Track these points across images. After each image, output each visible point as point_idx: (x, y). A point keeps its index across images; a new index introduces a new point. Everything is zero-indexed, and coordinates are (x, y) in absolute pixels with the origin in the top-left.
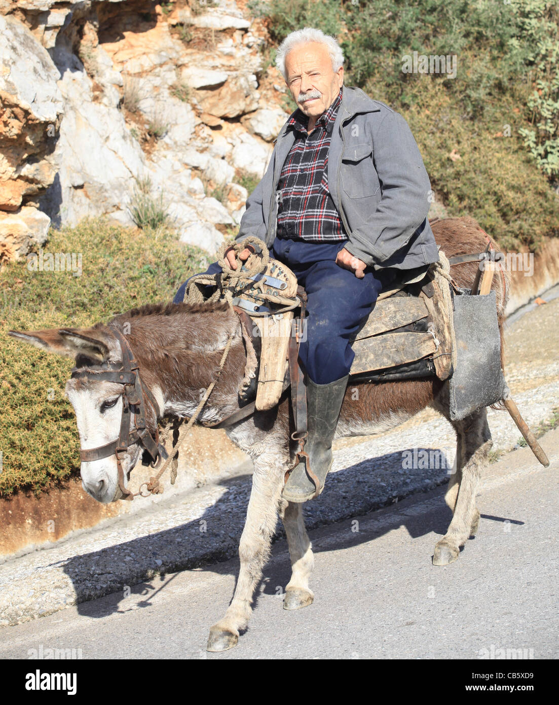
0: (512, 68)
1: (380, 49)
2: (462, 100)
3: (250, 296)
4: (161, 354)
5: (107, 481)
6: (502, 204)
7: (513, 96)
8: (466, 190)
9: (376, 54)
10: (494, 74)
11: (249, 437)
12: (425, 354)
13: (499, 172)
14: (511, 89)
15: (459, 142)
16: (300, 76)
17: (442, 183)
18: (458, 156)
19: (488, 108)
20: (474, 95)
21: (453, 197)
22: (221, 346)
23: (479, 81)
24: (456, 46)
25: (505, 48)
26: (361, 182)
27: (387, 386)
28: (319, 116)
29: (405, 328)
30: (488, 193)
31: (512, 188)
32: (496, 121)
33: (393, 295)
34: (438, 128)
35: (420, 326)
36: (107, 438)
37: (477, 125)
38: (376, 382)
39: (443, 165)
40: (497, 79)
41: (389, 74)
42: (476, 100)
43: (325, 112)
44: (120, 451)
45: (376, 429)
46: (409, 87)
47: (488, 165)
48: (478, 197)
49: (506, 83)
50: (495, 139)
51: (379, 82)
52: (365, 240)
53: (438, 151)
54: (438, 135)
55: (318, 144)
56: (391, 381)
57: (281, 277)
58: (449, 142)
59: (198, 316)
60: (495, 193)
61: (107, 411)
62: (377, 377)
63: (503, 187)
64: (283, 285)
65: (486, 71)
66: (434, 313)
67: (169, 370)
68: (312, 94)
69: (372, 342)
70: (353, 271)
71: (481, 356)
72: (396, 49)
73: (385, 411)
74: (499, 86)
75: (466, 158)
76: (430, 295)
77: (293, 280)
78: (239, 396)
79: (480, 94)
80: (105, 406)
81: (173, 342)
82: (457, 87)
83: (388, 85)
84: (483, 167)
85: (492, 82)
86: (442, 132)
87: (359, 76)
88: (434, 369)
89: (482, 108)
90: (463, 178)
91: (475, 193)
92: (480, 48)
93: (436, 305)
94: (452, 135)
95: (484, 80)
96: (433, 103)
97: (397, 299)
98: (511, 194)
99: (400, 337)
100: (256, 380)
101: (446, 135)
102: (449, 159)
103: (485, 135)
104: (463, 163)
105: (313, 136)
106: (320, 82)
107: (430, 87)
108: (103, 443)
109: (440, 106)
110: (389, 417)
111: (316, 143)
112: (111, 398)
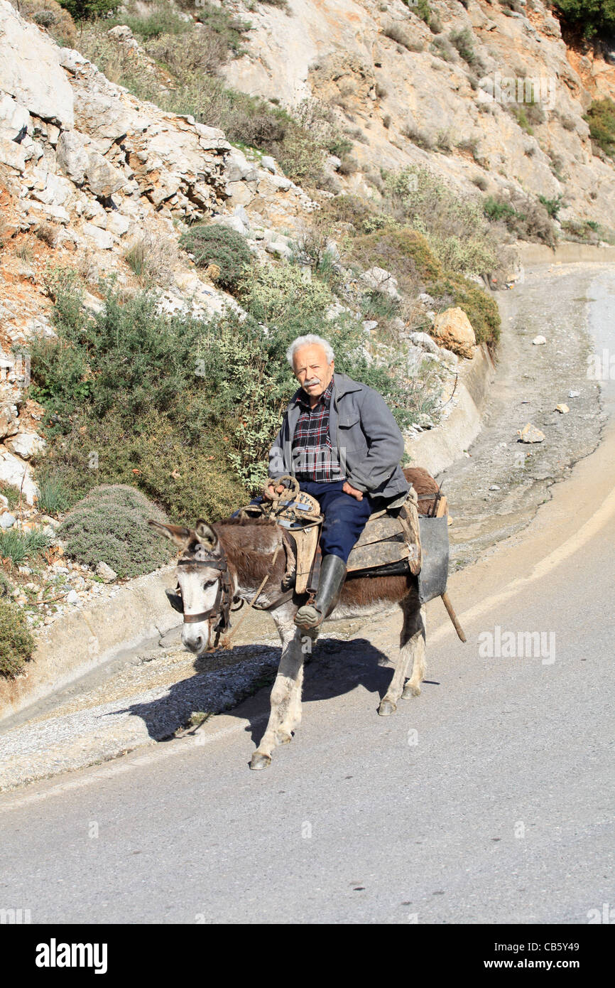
0: (223, 405)
1: (118, 387)
2: (183, 430)
3: (286, 517)
4: (240, 553)
5: (203, 638)
6: (213, 513)
7: (223, 427)
8: (185, 502)
9: (114, 391)
10: (209, 409)
11: (286, 616)
12: (404, 557)
13: (211, 488)
14: (222, 421)
15: (179, 464)
16: (305, 369)
17: (165, 496)
18: (178, 475)
19: (204, 436)
20: (192, 426)
21: (174, 508)
22: (273, 551)
23: (196, 415)
24: (179, 386)
25: (218, 389)
26: (353, 440)
27: (377, 579)
28: (320, 396)
29: (390, 539)
30: (203, 505)
31: (222, 501)
32: (210, 447)
33: (381, 517)
34: (163, 452)
35: (399, 538)
36: (205, 607)
37: (194, 450)
38: (372, 576)
39: (166, 482)
40: (211, 413)
41: (124, 408)
42: (194, 430)
43: (324, 393)
44: (212, 617)
45: (369, 611)
46: (140, 418)
47: (203, 483)
48: (194, 508)
49: (218, 417)
50: (209, 461)
51: (116, 413)
52: (361, 476)
53: (162, 470)
54: (163, 457)
55: (321, 415)
56: (381, 576)
57: (308, 503)
58: (172, 463)
59: (259, 527)
60: (208, 505)
61: (208, 588)
62: (372, 572)
63: (214, 501)
64: (310, 508)
65: (202, 407)
66: (408, 530)
67: (243, 564)
68: (315, 381)
69: (370, 548)
70: (354, 497)
71: (438, 560)
72: (130, 387)
73: (376, 598)
74: (213, 419)
75: (185, 476)
76: (405, 517)
77: (317, 504)
78: (282, 584)
79: (198, 425)
80: (208, 584)
81: (247, 545)
82: (179, 419)
83: (124, 416)
84: (198, 484)
85: (207, 416)
86: (166, 456)
87: (100, 409)
88: (409, 568)
89: (199, 437)
90: (182, 493)
91: (192, 505)
92: (197, 388)
93: (409, 523)
94: (174, 458)
95: (201, 414)
96: (160, 431)
97: (384, 519)
98: (221, 506)
99: (387, 545)
100: (295, 573)
101: (169, 457)
102: (171, 477)
103: (201, 458)
104: (183, 480)
105: (316, 410)
106: (320, 373)
107: (157, 418)
108: (202, 611)
109: (164, 434)
110: (378, 603)
111: (319, 414)
112: (213, 579)
